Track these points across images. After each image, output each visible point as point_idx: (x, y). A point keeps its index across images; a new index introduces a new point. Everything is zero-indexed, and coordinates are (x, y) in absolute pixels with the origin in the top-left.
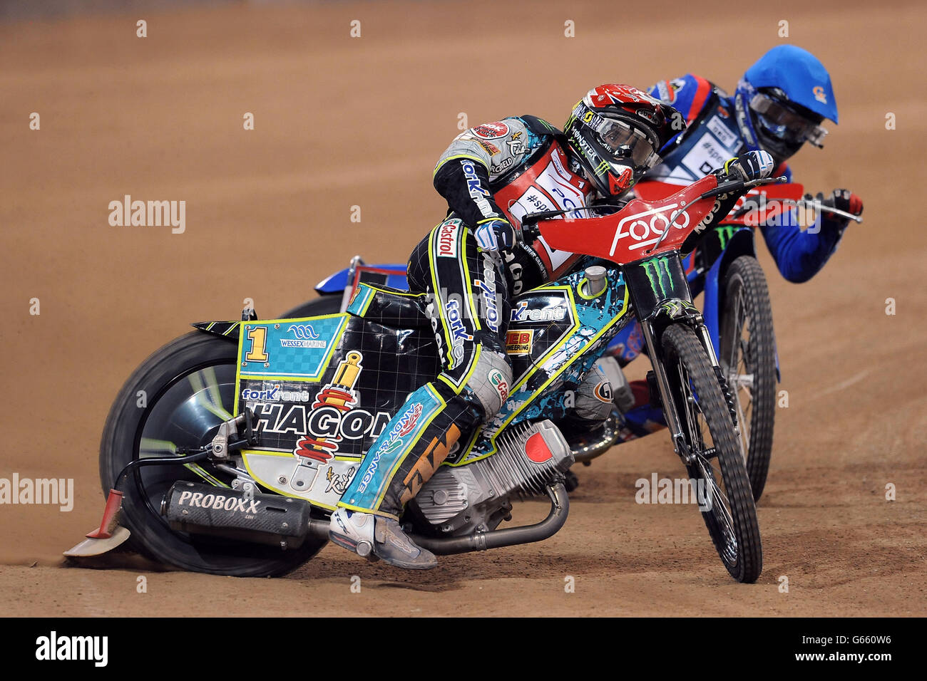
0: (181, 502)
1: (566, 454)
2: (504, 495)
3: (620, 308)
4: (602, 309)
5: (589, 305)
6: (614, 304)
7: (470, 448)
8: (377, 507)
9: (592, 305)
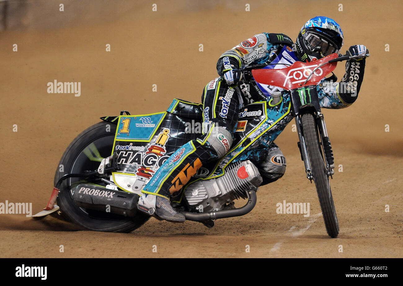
0: (80, 192)
1: (255, 176)
2: (226, 194)
3: (287, 111)
4: (278, 111)
5: (272, 109)
6: (284, 109)
7: (213, 173)
8: (158, 192)
9: (274, 109)
